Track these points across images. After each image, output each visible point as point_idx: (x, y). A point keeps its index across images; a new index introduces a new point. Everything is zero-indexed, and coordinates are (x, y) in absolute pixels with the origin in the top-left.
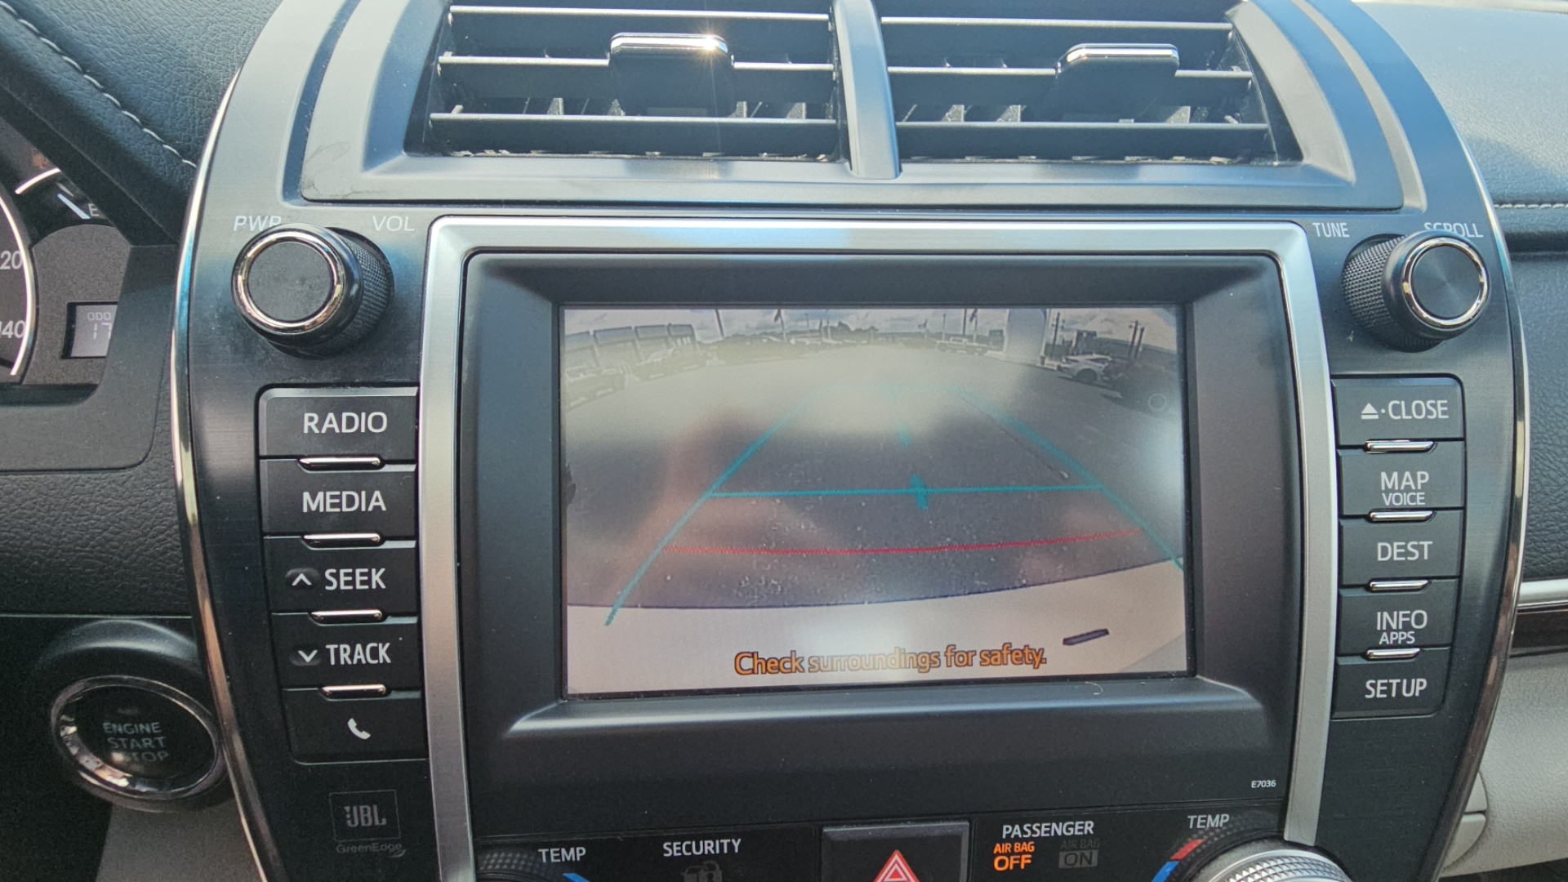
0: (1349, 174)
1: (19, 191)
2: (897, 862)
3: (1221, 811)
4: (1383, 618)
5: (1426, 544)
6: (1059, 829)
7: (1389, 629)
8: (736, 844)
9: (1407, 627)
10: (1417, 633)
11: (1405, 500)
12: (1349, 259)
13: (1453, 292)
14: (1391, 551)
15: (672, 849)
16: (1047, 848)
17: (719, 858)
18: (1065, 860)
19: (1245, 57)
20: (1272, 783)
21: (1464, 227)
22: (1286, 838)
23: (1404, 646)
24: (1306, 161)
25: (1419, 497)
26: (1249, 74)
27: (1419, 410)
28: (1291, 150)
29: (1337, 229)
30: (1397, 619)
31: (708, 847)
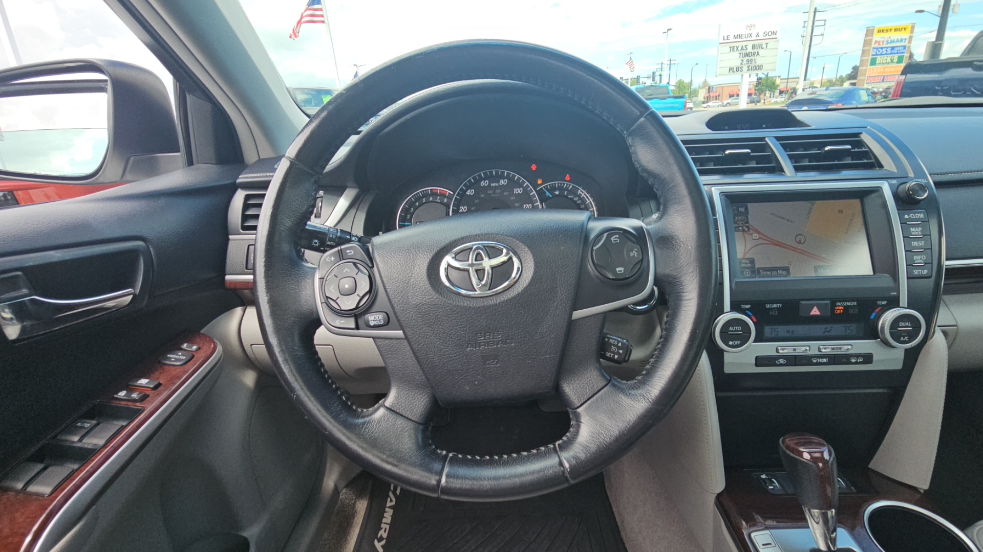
0: (896, 171)
1: (538, 189)
2: (815, 307)
3: (885, 301)
4: (915, 257)
5: (923, 242)
6: (849, 304)
7: (917, 260)
8: (781, 305)
9: (921, 259)
10: (924, 260)
11: (917, 233)
12: (898, 188)
13: (920, 192)
14: (915, 244)
15: (768, 306)
16: (846, 308)
17: (777, 308)
18: (851, 311)
19: (866, 146)
20: (895, 293)
21: (923, 180)
22: (901, 305)
23: (921, 263)
24: (885, 168)
25: (920, 233)
26: (867, 149)
27: (917, 216)
28: (881, 166)
29: (894, 182)
30: (919, 257)
31: (775, 306)
